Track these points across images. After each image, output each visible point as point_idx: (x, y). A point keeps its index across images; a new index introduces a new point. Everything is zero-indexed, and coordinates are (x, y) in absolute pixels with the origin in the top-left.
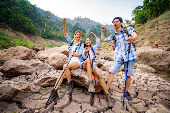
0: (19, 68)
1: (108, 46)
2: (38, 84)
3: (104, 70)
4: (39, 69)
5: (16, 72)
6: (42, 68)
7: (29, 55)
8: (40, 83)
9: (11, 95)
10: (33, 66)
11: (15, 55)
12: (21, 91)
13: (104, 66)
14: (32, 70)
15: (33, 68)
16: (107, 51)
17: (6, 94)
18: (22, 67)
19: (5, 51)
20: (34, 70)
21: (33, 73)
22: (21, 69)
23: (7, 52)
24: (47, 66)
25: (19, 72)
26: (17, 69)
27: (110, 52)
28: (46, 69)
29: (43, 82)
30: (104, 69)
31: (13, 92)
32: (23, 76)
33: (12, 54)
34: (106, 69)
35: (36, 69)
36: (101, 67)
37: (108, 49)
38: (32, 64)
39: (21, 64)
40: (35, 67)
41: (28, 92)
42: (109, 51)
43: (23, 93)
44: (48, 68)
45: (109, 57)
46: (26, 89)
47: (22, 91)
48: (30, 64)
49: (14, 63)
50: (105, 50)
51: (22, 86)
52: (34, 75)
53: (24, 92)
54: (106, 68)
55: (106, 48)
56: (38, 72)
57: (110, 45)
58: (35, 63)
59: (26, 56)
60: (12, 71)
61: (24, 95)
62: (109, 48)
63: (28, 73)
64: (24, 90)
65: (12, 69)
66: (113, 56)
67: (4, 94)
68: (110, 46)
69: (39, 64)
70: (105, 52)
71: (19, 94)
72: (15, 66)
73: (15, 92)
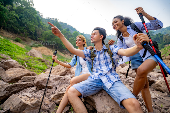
0: (43, 82)
2: (53, 100)
3: (158, 90)
4: (60, 83)
6: (63, 82)
7: (67, 71)
8: (54, 99)
9: (19, 109)
10: (55, 80)
11: (58, 71)
12: (29, 106)
13: (156, 83)
14: (53, 84)
15: (55, 82)
17: (15, 106)
18: (46, 81)
20: (56, 84)
21: (54, 88)
22: (45, 83)
24: (68, 81)
25: (43, 85)
26: (42, 83)
28: (67, 83)
29: (58, 98)
30: (157, 88)
31: (20, 105)
34: (161, 89)
35: (57, 83)
36: (152, 85)
38: (55, 78)
39: (45, 78)
40: (57, 81)
41: (37, 108)
43: (32, 109)
44: (68, 83)
47: (31, 106)
48: (53, 78)
51: (33, 100)
53: (32, 107)
54: (161, 87)
55: (167, 57)
56: (58, 86)
58: (58, 77)
59: (65, 72)
60: (38, 84)
61: (32, 111)
63: (50, 87)
64: (33, 105)
69: (61, 78)
71: (26, 108)
72: (41, 80)
73: (22, 105)
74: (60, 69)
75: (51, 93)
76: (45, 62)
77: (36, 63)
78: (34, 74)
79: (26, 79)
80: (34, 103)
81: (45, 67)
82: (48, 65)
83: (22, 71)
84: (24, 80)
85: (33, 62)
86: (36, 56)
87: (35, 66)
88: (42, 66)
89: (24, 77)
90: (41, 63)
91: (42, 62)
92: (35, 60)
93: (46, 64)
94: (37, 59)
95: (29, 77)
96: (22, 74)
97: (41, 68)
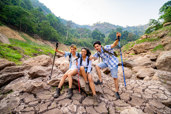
1: (129, 50)
2: (49, 84)
5: (36, 75)
7: (49, 62)
9: (31, 89)
11: (39, 62)
14: (47, 73)
15: (48, 72)
16: (127, 55)
18: (40, 71)
19: (34, 59)
22: (39, 73)
23: (35, 60)
25: (38, 75)
26: (37, 73)
27: (132, 56)
28: (57, 73)
29: (53, 83)
31: (32, 87)
32: (40, 77)
33: (38, 61)
37: (128, 54)
39: (39, 69)
41: (41, 89)
42: (130, 56)
45: (127, 62)
46: (40, 86)
48: (46, 69)
49: (35, 68)
50: (126, 54)
51: (38, 84)
52: (48, 77)
53: (38, 88)
55: (127, 52)
57: (131, 49)
59: (47, 63)
61: (39, 90)
62: (130, 52)
63: (44, 75)
64: (39, 87)
65: (34, 73)
66: (132, 61)
67: (27, 88)
68: (132, 51)
70: (125, 56)
71: (35, 89)
72: (36, 71)
73: (33, 87)
74: (42, 60)
75: (47, 80)
76: (18, 50)
77: (8, 51)
78: (14, 64)
79: (10, 70)
80: (39, 86)
81: (20, 56)
82: (21, 53)
83: (2, 61)
84: (8, 70)
85: (4, 50)
86: (3, 41)
87: (8, 54)
88: (15, 55)
89: (8, 67)
90: (14, 51)
91: (14, 49)
92: (5, 48)
93: (20, 53)
94: (7, 46)
95: (13, 68)
96: (3, 65)
97: (16, 57)
